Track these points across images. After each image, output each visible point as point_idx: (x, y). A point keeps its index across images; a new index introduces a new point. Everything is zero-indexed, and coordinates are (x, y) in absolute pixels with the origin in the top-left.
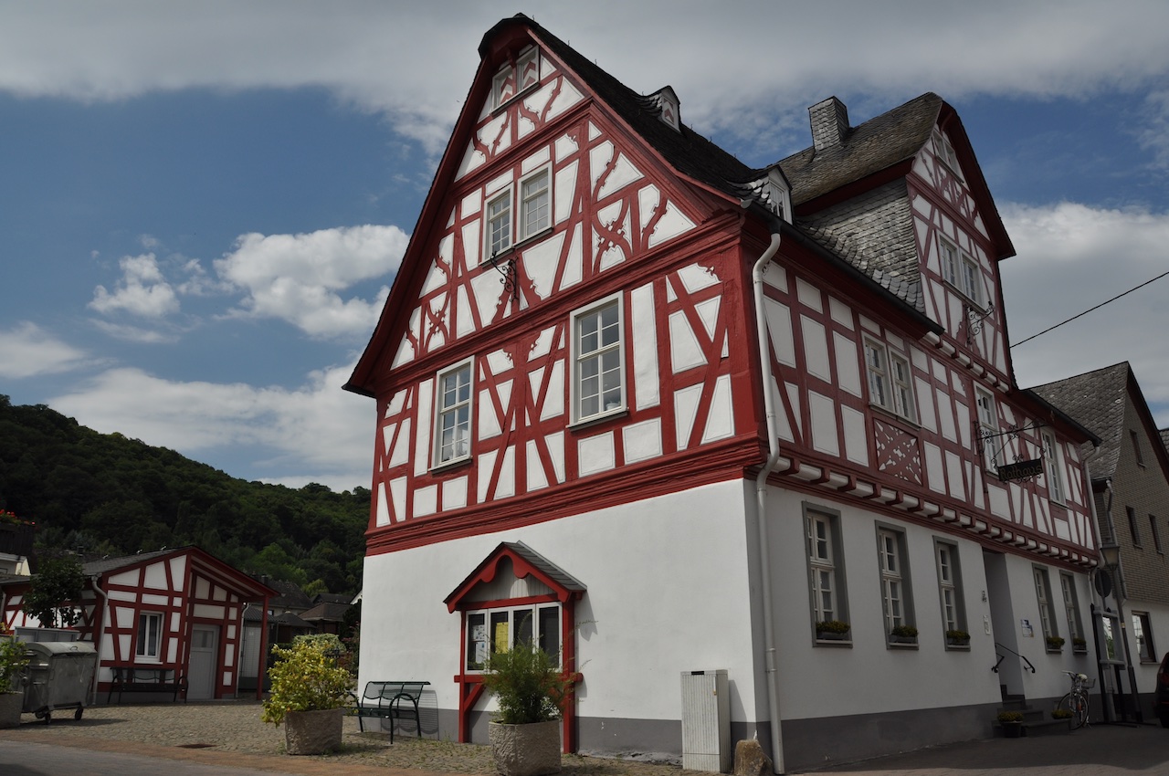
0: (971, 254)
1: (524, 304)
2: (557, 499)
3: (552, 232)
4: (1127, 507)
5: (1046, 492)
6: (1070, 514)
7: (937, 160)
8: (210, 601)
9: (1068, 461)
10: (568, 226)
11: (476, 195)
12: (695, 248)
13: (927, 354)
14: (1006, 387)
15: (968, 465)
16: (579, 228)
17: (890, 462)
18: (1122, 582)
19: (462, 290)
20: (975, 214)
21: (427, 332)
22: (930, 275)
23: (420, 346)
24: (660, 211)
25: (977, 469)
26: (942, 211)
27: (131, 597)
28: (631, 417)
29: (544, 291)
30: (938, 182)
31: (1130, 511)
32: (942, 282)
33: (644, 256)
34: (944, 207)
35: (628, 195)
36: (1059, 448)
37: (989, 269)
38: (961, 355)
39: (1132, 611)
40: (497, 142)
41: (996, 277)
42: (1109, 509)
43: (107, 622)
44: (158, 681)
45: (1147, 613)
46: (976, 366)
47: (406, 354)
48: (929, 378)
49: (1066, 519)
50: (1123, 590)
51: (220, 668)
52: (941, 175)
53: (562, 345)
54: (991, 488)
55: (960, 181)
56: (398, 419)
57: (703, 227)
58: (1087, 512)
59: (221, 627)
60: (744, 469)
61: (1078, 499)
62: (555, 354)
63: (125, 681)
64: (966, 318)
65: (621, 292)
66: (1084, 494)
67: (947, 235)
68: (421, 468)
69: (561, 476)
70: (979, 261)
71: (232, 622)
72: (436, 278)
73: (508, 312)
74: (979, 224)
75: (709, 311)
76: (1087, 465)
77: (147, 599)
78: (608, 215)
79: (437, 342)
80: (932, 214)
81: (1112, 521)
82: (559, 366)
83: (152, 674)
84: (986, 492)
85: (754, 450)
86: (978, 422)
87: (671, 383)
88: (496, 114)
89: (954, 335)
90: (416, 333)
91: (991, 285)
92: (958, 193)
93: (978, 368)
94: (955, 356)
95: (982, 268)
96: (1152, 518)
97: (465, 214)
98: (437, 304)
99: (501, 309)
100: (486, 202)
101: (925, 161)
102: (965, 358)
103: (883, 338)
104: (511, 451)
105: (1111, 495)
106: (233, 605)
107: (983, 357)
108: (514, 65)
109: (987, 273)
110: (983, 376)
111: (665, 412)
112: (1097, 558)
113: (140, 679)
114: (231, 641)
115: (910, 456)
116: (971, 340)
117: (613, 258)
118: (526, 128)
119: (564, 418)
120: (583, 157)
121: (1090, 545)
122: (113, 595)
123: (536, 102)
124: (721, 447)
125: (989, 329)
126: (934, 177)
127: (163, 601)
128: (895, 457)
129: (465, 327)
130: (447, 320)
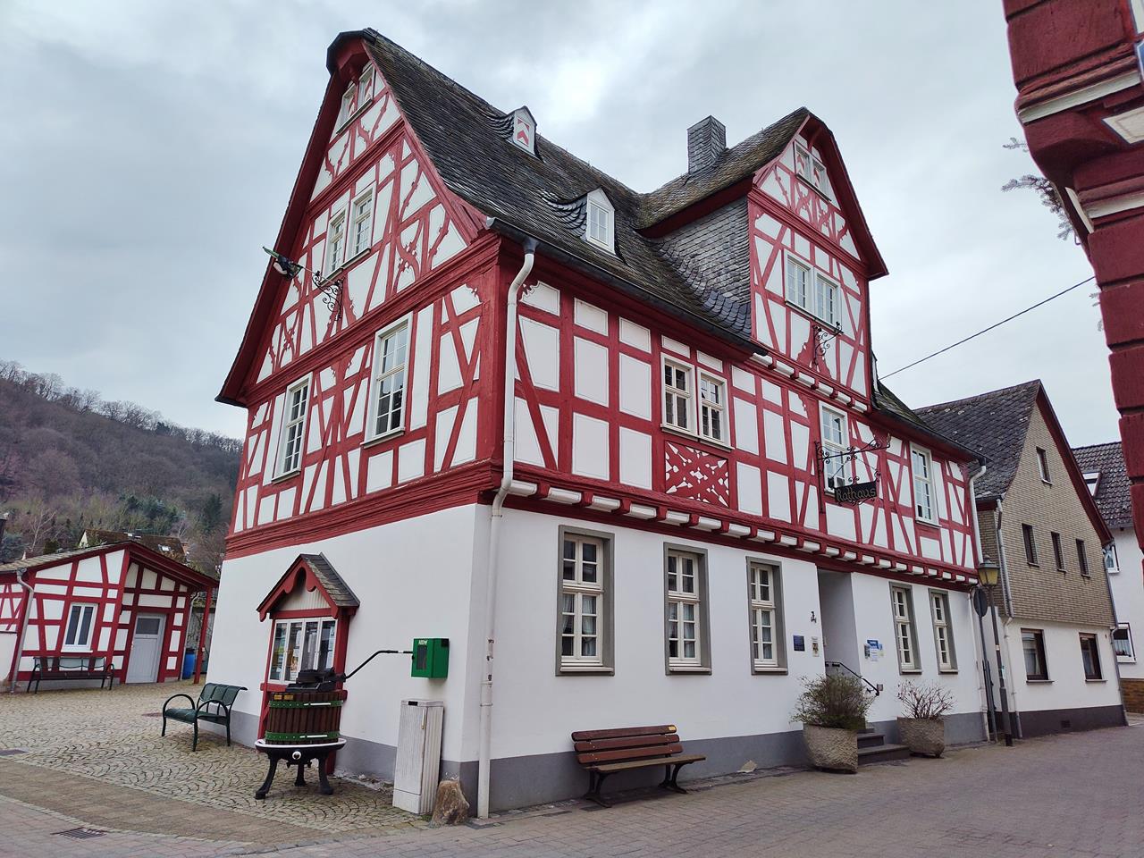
0: (831, 275)
1: (345, 325)
2: (350, 514)
3: (370, 251)
4: (1023, 525)
5: (910, 512)
6: (945, 533)
7: (797, 178)
8: (157, 591)
9: (948, 479)
10: (381, 245)
11: (324, 217)
12: (466, 268)
13: (755, 374)
14: (865, 407)
15: (800, 486)
16: (388, 248)
17: (683, 484)
18: (1008, 601)
19: (307, 307)
20: (843, 233)
21: (282, 348)
22: (769, 296)
23: (276, 364)
24: (444, 232)
25: (813, 490)
26: (794, 229)
27: (62, 590)
28: (407, 437)
29: (358, 313)
30: (793, 201)
31: (1027, 529)
32: (784, 303)
33: (429, 276)
34: (798, 226)
35: (423, 215)
36: (936, 467)
37: (857, 290)
38: (801, 376)
39: (1022, 629)
40: (340, 162)
41: (865, 298)
42: (999, 528)
43: (33, 613)
44: (85, 669)
45: (1041, 631)
46: (821, 386)
47: (266, 371)
48: (757, 400)
49: (938, 537)
50: (1009, 608)
51: (165, 653)
52: (800, 194)
53: (367, 365)
54: (829, 507)
55: (826, 200)
56: (259, 430)
57: (471, 248)
58: (968, 530)
59: (168, 615)
60: (479, 494)
61: (957, 517)
62: (365, 372)
63: (50, 670)
64: (814, 338)
65: (411, 312)
66: (967, 512)
67: (800, 256)
68: (267, 480)
69: (355, 494)
70: (841, 281)
71: (180, 611)
72: (292, 297)
73: (334, 332)
74: (847, 244)
75: (469, 331)
76: (972, 484)
77: (78, 591)
78: (408, 235)
79: (287, 359)
80: (782, 234)
81: (1002, 538)
82: (364, 382)
83: (78, 663)
84: (822, 512)
85: (488, 475)
86: (820, 443)
87: (437, 403)
88: (341, 133)
89: (794, 356)
90: (275, 350)
91: (856, 305)
92: (821, 211)
93: (826, 389)
94: (794, 377)
95: (843, 287)
96: (1055, 536)
97: (316, 235)
98: (290, 321)
99: (330, 327)
100: (330, 222)
101: (778, 179)
102: (808, 380)
103: (693, 360)
104: (326, 463)
105: (1000, 513)
106: (182, 594)
107: (834, 377)
108: (357, 83)
109: (853, 293)
110: (833, 396)
111: (428, 433)
112: (977, 577)
113: (66, 666)
114: (177, 628)
115: (713, 479)
116: (818, 361)
117: (407, 279)
118: (361, 147)
119: (361, 435)
120: (396, 176)
121: (970, 564)
122: (39, 588)
123: (368, 121)
124: (465, 470)
125: (846, 350)
126: (789, 195)
127: (97, 593)
128: (693, 480)
129: (306, 346)
130: (295, 337)
